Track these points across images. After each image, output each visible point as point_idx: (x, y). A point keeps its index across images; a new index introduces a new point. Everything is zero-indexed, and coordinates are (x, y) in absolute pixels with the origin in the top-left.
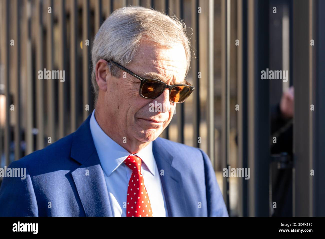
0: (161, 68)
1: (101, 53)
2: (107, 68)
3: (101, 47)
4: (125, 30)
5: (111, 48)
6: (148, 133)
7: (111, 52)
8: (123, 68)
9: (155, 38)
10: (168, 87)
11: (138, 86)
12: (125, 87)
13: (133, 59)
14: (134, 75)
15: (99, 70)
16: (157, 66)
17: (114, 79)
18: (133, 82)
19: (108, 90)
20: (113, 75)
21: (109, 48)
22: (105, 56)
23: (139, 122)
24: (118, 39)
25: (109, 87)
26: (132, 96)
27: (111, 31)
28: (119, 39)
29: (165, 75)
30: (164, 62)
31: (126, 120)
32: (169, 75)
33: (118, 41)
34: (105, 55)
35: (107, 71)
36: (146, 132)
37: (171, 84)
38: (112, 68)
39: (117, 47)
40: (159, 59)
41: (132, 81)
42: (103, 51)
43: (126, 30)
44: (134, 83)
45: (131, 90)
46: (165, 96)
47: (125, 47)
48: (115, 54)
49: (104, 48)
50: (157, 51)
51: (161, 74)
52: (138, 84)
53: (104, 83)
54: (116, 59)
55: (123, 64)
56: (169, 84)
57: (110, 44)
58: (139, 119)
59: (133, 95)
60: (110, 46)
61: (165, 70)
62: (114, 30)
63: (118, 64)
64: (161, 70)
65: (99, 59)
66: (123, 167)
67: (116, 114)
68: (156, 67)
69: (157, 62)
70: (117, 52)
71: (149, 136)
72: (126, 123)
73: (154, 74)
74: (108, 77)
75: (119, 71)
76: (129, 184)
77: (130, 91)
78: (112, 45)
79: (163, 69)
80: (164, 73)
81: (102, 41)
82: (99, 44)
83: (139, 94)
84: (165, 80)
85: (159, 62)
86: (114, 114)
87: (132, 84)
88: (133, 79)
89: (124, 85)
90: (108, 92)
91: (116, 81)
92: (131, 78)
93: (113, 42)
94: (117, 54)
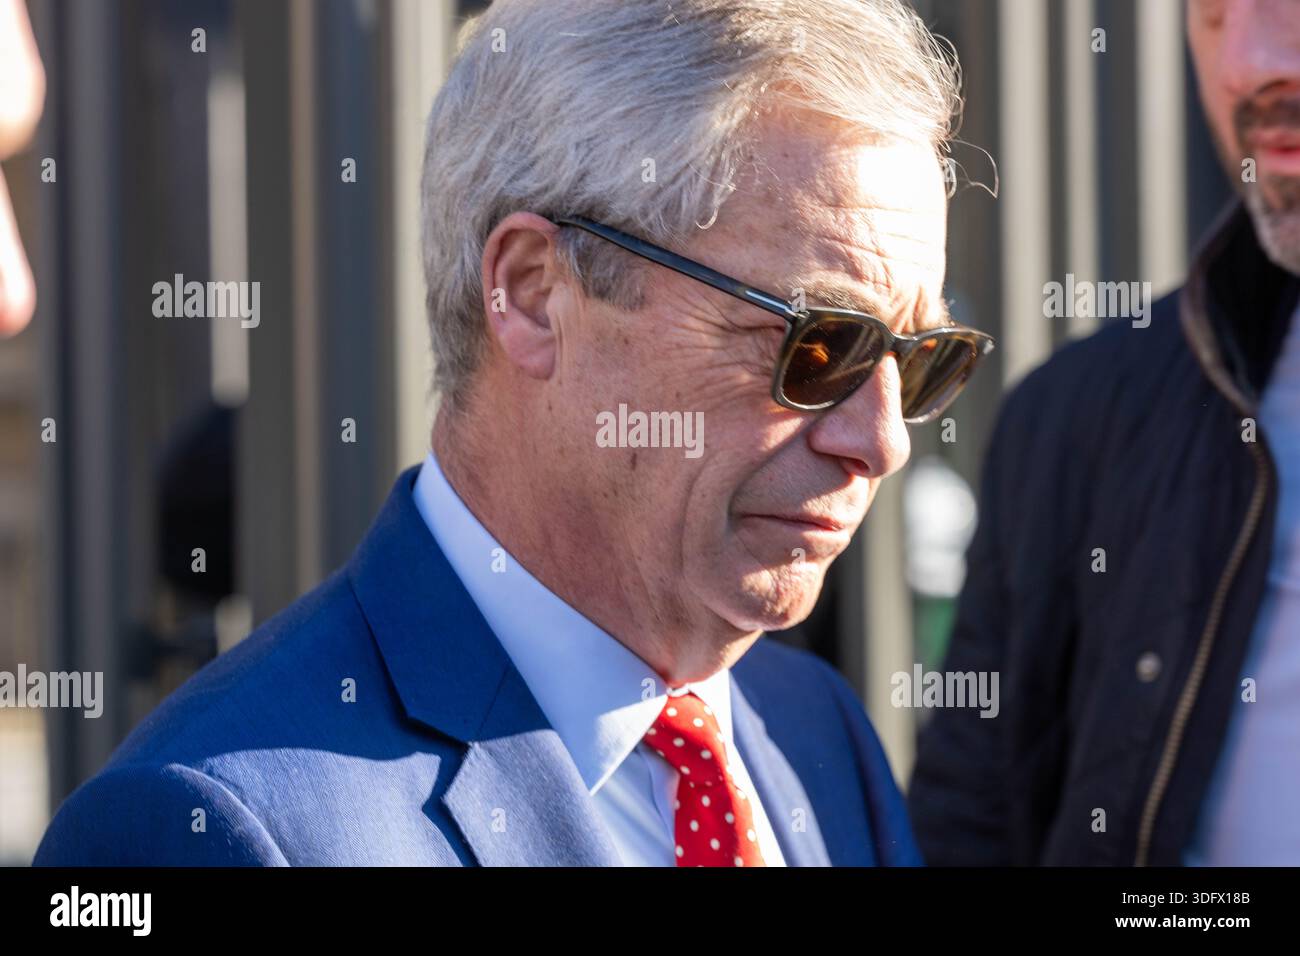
0: (871, 251)
2: (556, 257)
4: (656, 56)
6: (789, 586)
9: (835, 97)
10: (898, 350)
11: (752, 349)
12: (676, 353)
14: (739, 289)
15: (502, 267)
16: (850, 244)
17: (606, 313)
18: (722, 327)
19: (564, 371)
20: (598, 292)
22: (548, 196)
23: (747, 535)
24: (628, 107)
25: (568, 356)
26: (719, 400)
28: (635, 104)
29: (888, 286)
30: (879, 220)
31: (680, 527)
32: (905, 284)
33: (623, 118)
34: (543, 190)
36: (781, 584)
37: (905, 332)
38: (585, 259)
39: (623, 149)
40: (857, 206)
41: (721, 321)
44: (729, 330)
45: (711, 367)
48: (607, 184)
49: (533, 155)
51: (871, 284)
52: (749, 339)
53: (541, 333)
54: (618, 212)
55: (660, 236)
56: (899, 331)
57: (574, 131)
58: (750, 520)
60: (577, 144)
61: (885, 260)
63: (631, 241)
64: (868, 262)
65: (508, 212)
67: (616, 493)
68: (847, 247)
69: (848, 219)
70: (625, 174)
71: (791, 604)
72: (680, 541)
73: (839, 281)
74: (562, 301)
75: (637, 272)
77: (710, 373)
78: (593, 139)
79: (877, 256)
80: (882, 277)
84: (886, 310)
85: (857, 218)
86: (606, 495)
87: (717, 336)
88: (724, 311)
89: (674, 346)
90: (560, 383)
91: (615, 325)
92: (709, 308)
93: (592, 126)
94: (626, 183)
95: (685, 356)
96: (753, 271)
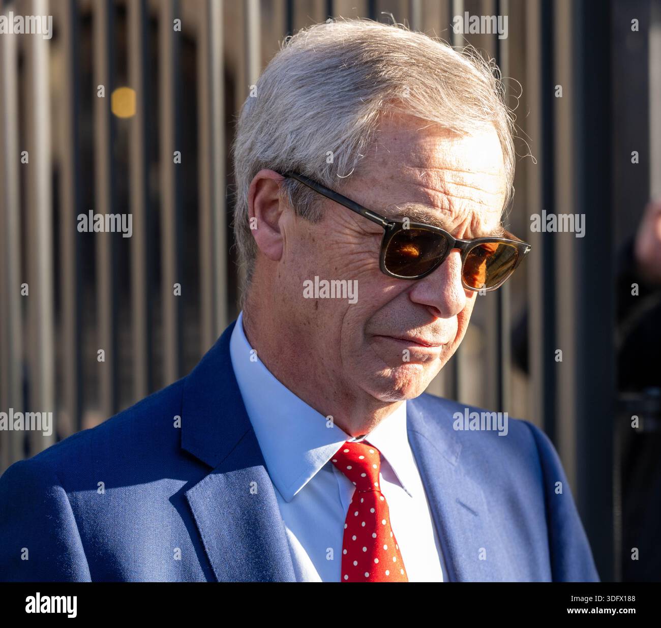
0: (440, 192)
1: (265, 151)
2: (283, 195)
3: (262, 135)
4: (334, 85)
5: (294, 136)
6: (401, 376)
7: (294, 149)
8: (330, 193)
10: (458, 246)
11: (374, 244)
12: (335, 246)
13: (357, 167)
14: (362, 211)
15: (258, 199)
16: (427, 187)
17: (304, 224)
18: (359, 233)
19: (286, 256)
20: (301, 212)
21: (289, 136)
22: (277, 161)
23: (376, 347)
24: (315, 112)
25: (289, 247)
26: (356, 272)
27: (291, 89)
28: (319, 110)
29: (450, 210)
30: (448, 176)
31: (339, 341)
32: (462, 210)
33: (313, 118)
34: (275, 158)
35: (280, 203)
36: (396, 374)
37: (465, 237)
38: (296, 194)
39: (312, 135)
40: (433, 167)
41: (358, 229)
42: (269, 147)
43: (336, 87)
44: (363, 234)
45: (352, 254)
46: (450, 270)
47: (337, 135)
48: (305, 153)
49: (273, 139)
50: (426, 142)
52: (373, 239)
53: (274, 236)
54: (310, 169)
55: (328, 182)
56: (461, 237)
57: (290, 126)
58: (377, 338)
59: (361, 269)
60: (292, 132)
61: (449, 197)
62: (300, 88)
63: (315, 184)
64: (440, 198)
65: (260, 169)
66: (328, 475)
67: (309, 323)
68: (426, 189)
69: (428, 175)
70: (312, 148)
71: (403, 386)
72: (339, 349)
73: (419, 208)
74: (286, 219)
75: (319, 202)
76: (346, 522)
77: (352, 257)
78: (299, 129)
79: (443, 195)
81: (264, 116)
82: (257, 127)
83: (377, 265)
84: (450, 225)
85: (433, 174)
86: (305, 324)
87: (357, 237)
88: (360, 224)
89: (334, 242)
90: (284, 263)
91: (309, 231)
92: (352, 222)
93: (299, 122)
94: (313, 153)
95: (339, 248)
96: (375, 202)
